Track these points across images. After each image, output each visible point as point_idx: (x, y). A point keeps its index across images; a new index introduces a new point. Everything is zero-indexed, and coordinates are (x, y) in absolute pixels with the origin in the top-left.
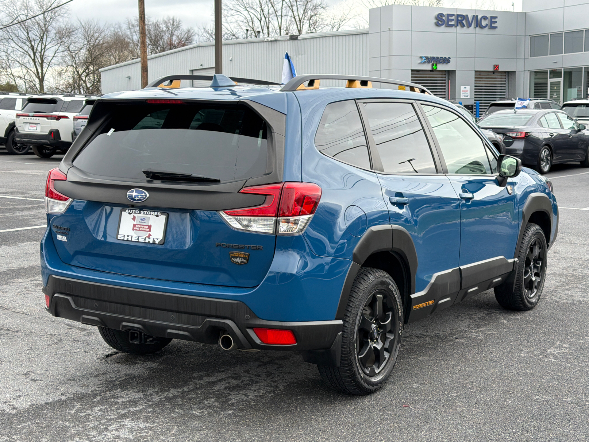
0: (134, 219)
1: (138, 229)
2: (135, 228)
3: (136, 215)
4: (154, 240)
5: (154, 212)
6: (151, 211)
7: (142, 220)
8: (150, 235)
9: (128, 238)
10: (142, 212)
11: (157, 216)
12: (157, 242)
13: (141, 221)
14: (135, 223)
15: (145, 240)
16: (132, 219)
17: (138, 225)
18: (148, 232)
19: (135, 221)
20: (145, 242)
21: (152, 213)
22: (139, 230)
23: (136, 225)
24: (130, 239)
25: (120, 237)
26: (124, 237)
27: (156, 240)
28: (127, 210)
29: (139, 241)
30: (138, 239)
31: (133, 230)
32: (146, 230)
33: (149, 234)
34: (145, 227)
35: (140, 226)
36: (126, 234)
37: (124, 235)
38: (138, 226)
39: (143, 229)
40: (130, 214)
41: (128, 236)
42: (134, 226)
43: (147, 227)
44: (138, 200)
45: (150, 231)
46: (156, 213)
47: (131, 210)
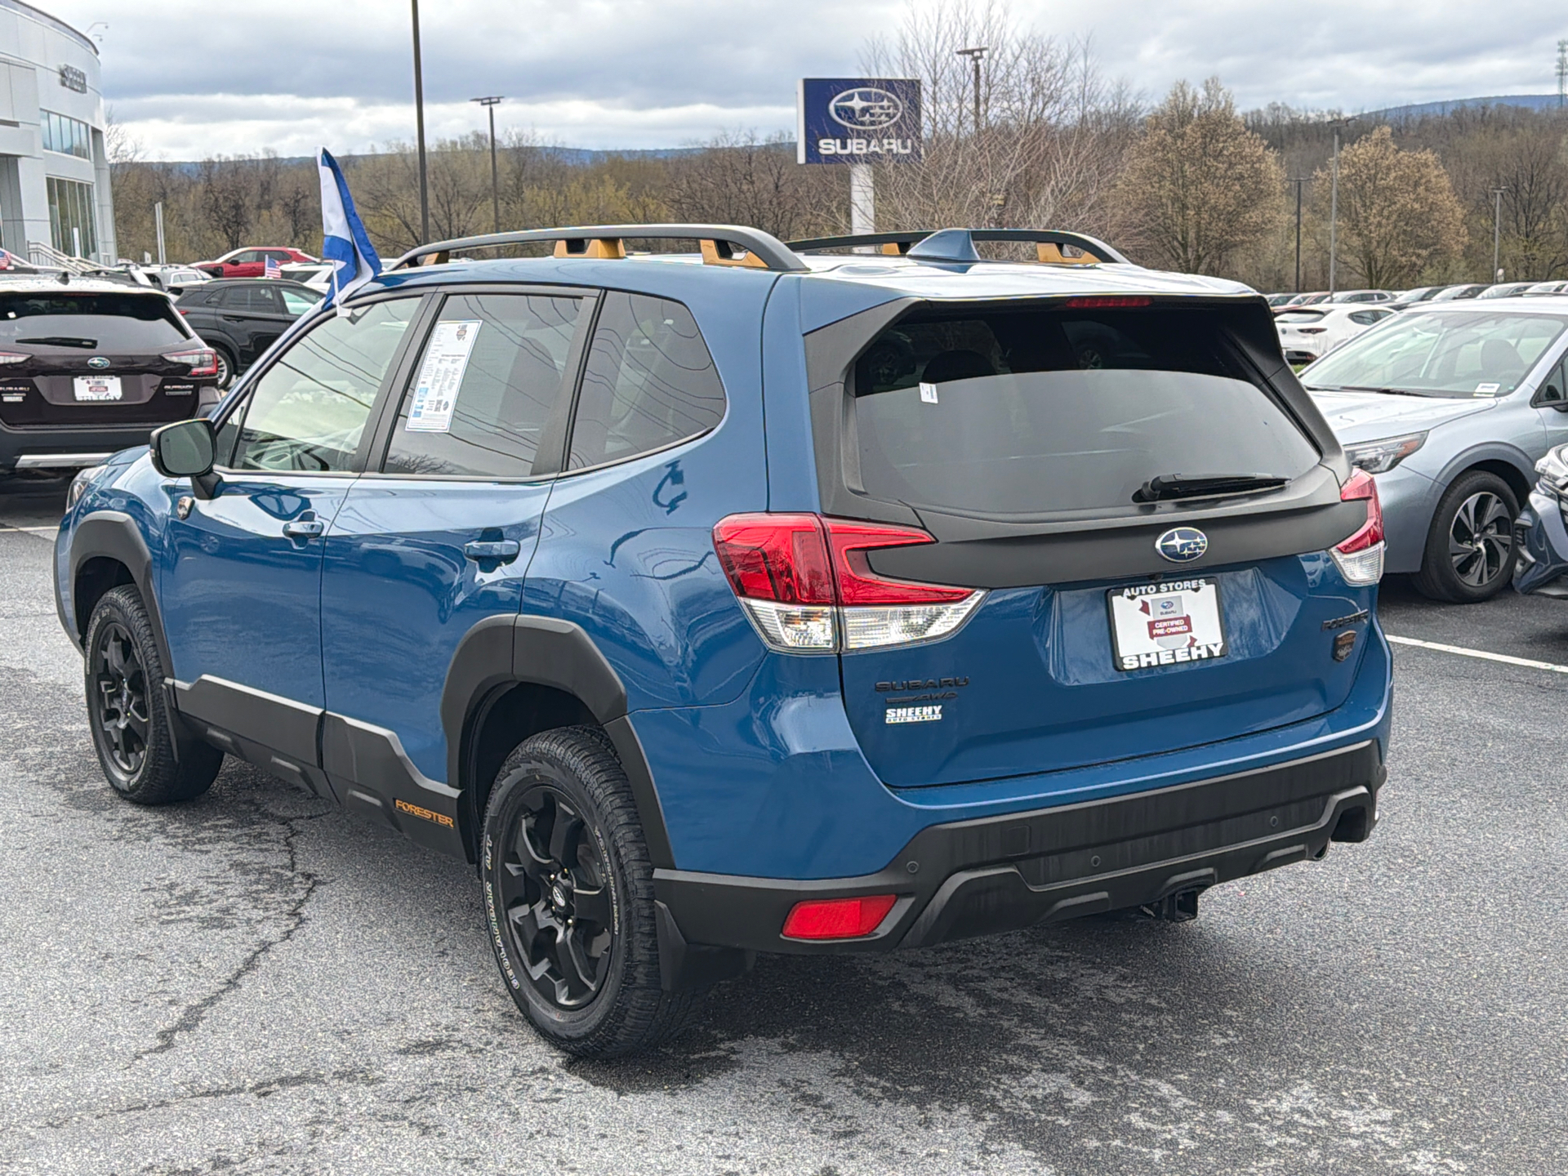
0: (1145, 608)
1: (1162, 631)
2: (1155, 632)
3: (1147, 598)
4: (1209, 651)
5: (1190, 580)
6: (1182, 581)
7: (1164, 607)
8: (1193, 640)
9: (1149, 659)
10: (1163, 586)
11: (1196, 590)
12: (1217, 653)
13: (1164, 610)
14: (1151, 618)
15: (1190, 654)
16: (1142, 610)
17: (1159, 621)
18: (1189, 634)
19: (1148, 613)
20: (1191, 660)
21: (1187, 584)
22: (1166, 634)
23: (1154, 622)
24: (1154, 663)
25: (1130, 664)
26: (1139, 660)
27: (1212, 648)
28: (1127, 590)
29: (1178, 660)
30: (1174, 656)
31: (1152, 636)
32: (1180, 629)
33: (1192, 638)
34: (1177, 623)
35: (1165, 624)
36: (1142, 652)
37: (1138, 656)
38: (1161, 625)
39: (1174, 630)
40: (1132, 598)
41: (1148, 655)
42: (1151, 626)
43: (1182, 622)
44: (1190, 556)
45: (1190, 630)
46: (1194, 584)
47: (1135, 587)
